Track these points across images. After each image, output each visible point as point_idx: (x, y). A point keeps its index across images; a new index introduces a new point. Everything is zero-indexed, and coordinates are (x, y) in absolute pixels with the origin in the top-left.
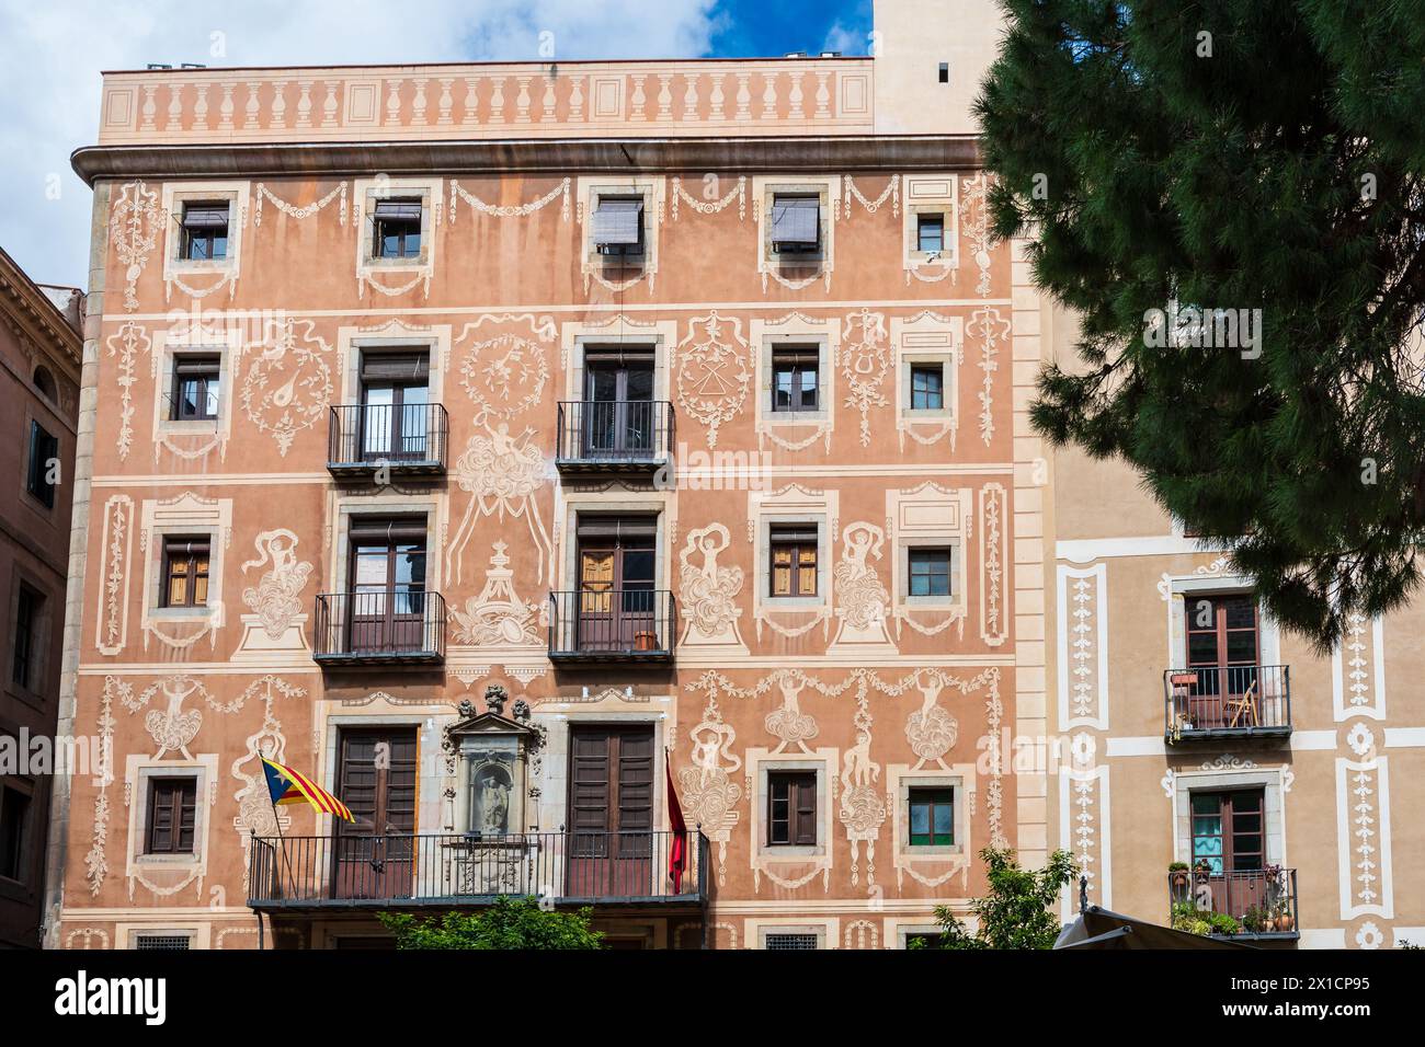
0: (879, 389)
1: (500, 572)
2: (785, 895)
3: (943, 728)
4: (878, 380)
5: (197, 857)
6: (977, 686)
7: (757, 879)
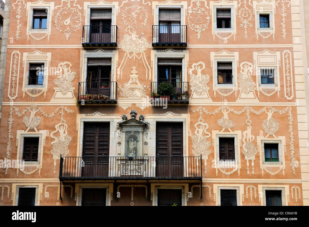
0: (250, 22)
1: (134, 76)
2: (226, 176)
3: (274, 125)
4: (250, 19)
5: (39, 162)
6: (284, 112)
7: (217, 171)
